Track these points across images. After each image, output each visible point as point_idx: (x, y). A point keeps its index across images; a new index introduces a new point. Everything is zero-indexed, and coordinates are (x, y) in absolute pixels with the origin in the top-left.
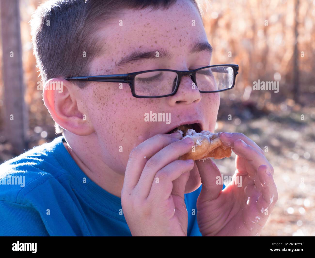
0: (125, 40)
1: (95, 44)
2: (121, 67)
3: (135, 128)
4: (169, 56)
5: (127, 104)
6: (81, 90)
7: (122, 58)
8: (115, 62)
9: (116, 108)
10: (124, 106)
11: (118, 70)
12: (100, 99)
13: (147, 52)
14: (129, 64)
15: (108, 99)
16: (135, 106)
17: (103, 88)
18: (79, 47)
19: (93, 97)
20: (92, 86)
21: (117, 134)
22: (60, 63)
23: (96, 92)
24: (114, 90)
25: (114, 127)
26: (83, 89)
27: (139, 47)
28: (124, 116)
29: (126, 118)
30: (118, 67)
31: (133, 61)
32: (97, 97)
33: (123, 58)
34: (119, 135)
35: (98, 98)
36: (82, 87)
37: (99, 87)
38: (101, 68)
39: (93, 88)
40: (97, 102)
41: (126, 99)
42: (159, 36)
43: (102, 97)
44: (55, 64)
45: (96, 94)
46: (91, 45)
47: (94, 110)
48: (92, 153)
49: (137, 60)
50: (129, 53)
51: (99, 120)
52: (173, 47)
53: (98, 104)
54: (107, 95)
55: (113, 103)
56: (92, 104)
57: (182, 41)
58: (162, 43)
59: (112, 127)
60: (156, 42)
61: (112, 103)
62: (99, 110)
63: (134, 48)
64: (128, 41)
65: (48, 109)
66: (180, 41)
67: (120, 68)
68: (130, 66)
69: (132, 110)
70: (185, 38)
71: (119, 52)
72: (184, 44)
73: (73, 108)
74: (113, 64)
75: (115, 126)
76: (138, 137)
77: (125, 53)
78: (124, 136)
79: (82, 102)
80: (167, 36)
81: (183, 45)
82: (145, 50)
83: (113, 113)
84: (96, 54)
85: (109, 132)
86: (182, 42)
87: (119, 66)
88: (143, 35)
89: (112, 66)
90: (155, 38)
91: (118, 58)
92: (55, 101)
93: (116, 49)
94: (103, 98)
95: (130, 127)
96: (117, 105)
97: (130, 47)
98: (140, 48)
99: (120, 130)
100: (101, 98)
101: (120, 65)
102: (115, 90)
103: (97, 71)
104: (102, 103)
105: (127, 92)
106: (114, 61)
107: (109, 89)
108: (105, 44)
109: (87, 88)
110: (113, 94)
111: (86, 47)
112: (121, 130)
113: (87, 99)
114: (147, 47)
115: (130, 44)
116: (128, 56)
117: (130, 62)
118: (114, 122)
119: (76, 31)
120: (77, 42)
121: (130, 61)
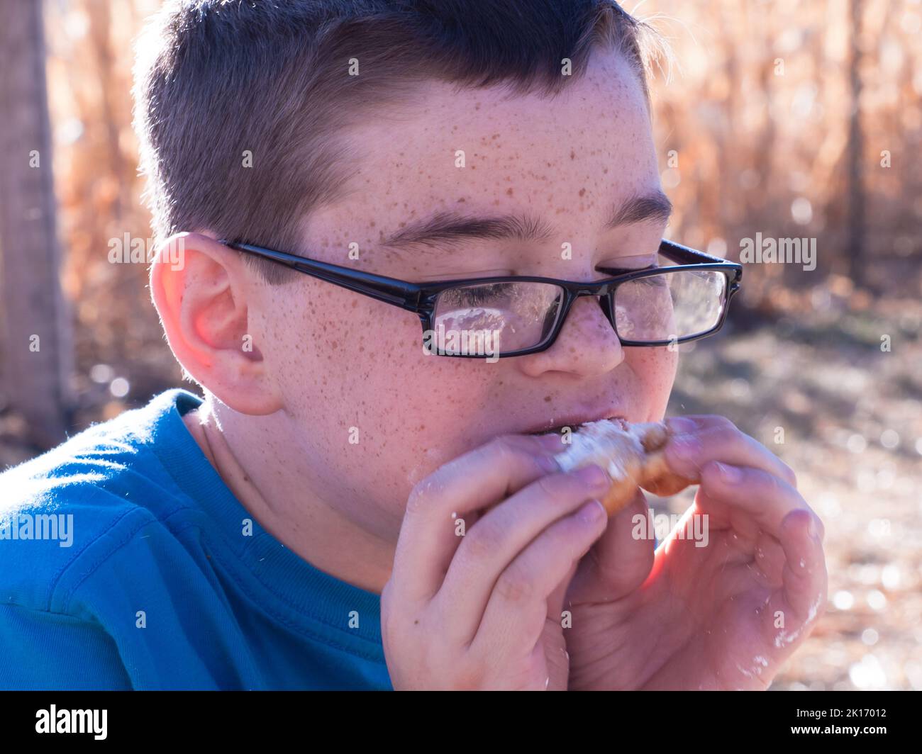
0: (421, 173)
1: (329, 165)
2: (396, 250)
3: (419, 427)
4: (542, 236)
5: (402, 356)
6: (269, 287)
7: (403, 225)
8: (381, 233)
9: (370, 365)
10: (394, 361)
11: (388, 256)
12: (325, 329)
13: (479, 220)
14: (422, 247)
15: (347, 333)
16: (424, 364)
17: (338, 300)
18: (276, 163)
19: (304, 317)
20: (308, 285)
21: (367, 436)
22: (212, 193)
23: (316, 306)
24: (369, 311)
25: (361, 415)
26: (276, 286)
27: (456, 201)
28: (390, 390)
29: (397, 395)
30: (390, 248)
31: (434, 239)
32: (318, 320)
33: (406, 226)
34: (372, 438)
35: (320, 324)
36: (274, 279)
37: (329, 294)
38: (338, 238)
39: (309, 293)
40: (314, 335)
41: (402, 344)
42: (522, 175)
43: (330, 323)
44: (196, 192)
45: (313, 312)
46: (314, 168)
47: (303, 351)
48: (280, 462)
49: (446, 238)
50: (424, 215)
51: (316, 382)
52: (558, 212)
53: (315, 339)
54: (346, 323)
55: (362, 349)
56: (300, 336)
57: (586, 194)
58: (529, 197)
59: (357, 413)
60: (510, 192)
61: (358, 347)
62: (318, 356)
63: (442, 201)
64: (429, 177)
65: (159, 313)
66: (582, 193)
67: (395, 253)
68: (423, 252)
69: (416, 374)
70: (596, 184)
71: (396, 204)
72: (592, 203)
73: (233, 322)
74: (375, 237)
75: (365, 413)
76: (425, 450)
77: (412, 212)
78: (384, 445)
79: (263, 317)
80: (544, 178)
81: (589, 207)
82: (475, 212)
83: (361, 376)
84: (324, 195)
85: (345, 424)
86: (587, 197)
87: (392, 245)
88: (473, 168)
89: (369, 241)
90: (508, 179)
91: (392, 221)
92: (184, 298)
93: (387, 193)
94: (334, 326)
95: (404, 423)
96: (372, 355)
97: (432, 197)
98: (461, 204)
99: (377, 428)
100: (328, 326)
101: (395, 244)
102: (371, 312)
103: (327, 245)
104: (327, 342)
105: (405, 322)
106: (379, 227)
107: (355, 304)
108: (359, 173)
109: (291, 288)
110: (362, 323)
111: (297, 170)
112: (379, 428)
113: (285, 315)
114: (481, 204)
115: (431, 186)
116: (420, 222)
117: (424, 240)
118: (363, 403)
119: (274, 114)
120: (271, 147)
121: (425, 238)
